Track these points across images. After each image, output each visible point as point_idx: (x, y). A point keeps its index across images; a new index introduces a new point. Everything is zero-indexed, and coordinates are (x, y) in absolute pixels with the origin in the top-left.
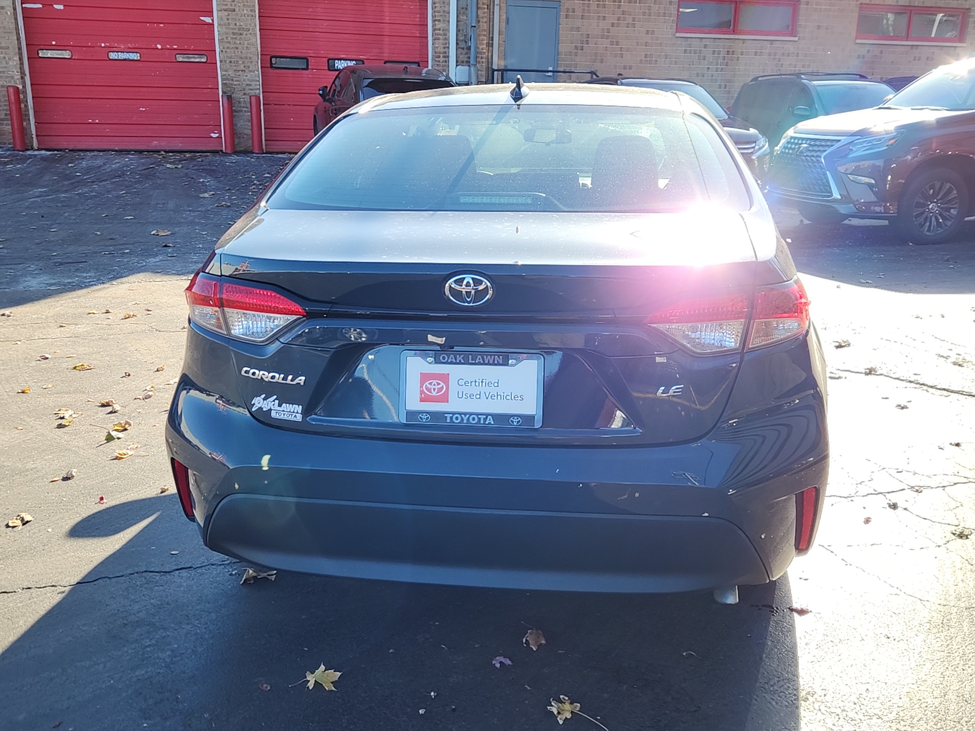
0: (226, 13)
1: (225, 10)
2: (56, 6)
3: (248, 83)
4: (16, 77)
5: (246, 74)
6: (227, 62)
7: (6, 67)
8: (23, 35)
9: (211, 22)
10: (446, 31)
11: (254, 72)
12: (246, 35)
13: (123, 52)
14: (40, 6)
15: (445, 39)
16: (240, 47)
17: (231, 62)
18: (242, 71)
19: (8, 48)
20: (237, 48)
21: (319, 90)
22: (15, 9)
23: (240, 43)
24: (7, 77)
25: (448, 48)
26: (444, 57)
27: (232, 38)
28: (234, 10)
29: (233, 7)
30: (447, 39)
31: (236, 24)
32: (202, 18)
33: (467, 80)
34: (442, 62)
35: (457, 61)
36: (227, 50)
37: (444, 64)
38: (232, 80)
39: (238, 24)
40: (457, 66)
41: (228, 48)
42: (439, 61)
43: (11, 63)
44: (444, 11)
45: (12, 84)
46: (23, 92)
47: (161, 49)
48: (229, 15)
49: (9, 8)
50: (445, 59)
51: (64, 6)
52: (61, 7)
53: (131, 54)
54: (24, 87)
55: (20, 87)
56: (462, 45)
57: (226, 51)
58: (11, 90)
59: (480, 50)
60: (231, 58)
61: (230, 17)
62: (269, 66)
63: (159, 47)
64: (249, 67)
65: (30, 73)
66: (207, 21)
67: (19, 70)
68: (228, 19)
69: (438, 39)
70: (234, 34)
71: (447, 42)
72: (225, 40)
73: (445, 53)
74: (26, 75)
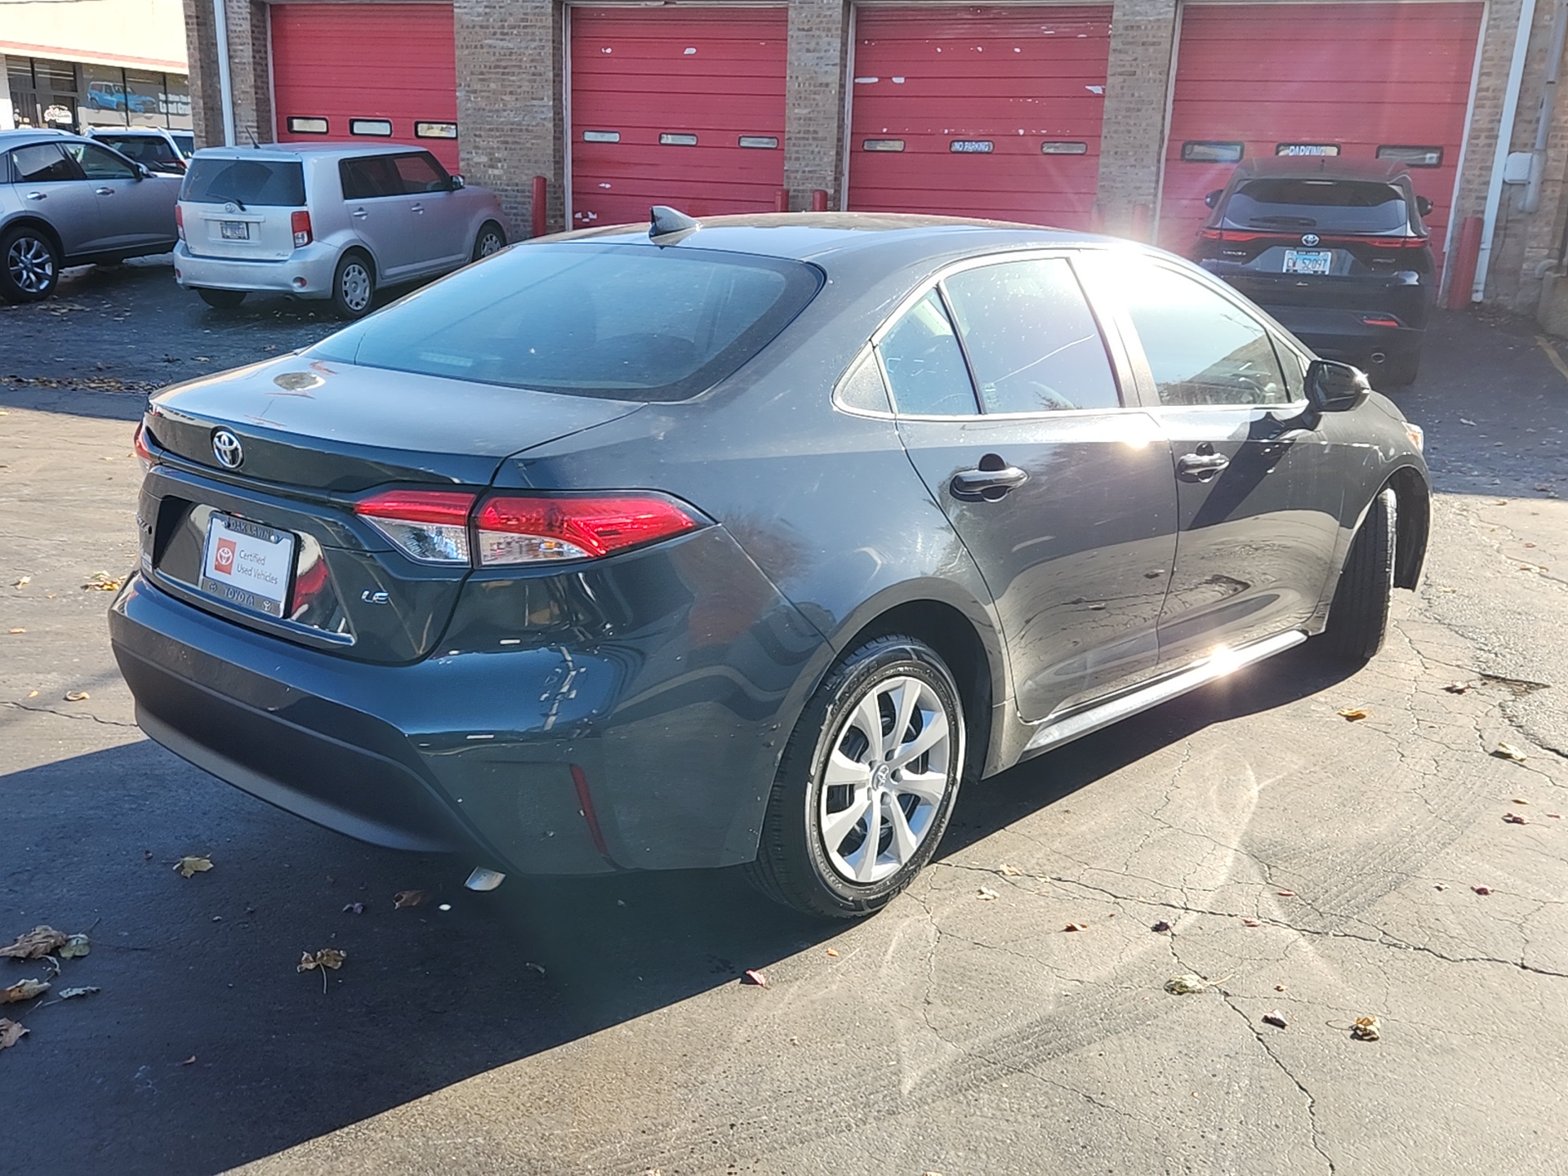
0: (1121, 78)
1: (1121, 74)
2: (895, 80)
3: (1138, 184)
4: (829, 178)
5: (1137, 171)
6: (1111, 153)
7: (819, 165)
8: (848, 121)
9: (1101, 92)
10: (1500, 92)
11: (1149, 167)
12: (1147, 110)
13: (971, 141)
14: (876, 80)
15: (1496, 106)
16: (1133, 129)
17: (1116, 153)
18: (1132, 166)
19: (825, 139)
20: (1129, 132)
21: (1207, 197)
22: (842, 86)
23: (1135, 124)
24: (818, 178)
25: (1499, 121)
26: (1488, 137)
27: (1124, 117)
28: (1134, 73)
29: (1133, 69)
30: (1498, 108)
31: (1133, 95)
32: (1089, 88)
33: (1525, 177)
34: (1483, 146)
35: (1512, 144)
36: (1113, 135)
37: (1486, 149)
38: (1114, 181)
39: (1136, 94)
40: (1510, 153)
41: (1116, 132)
42: (1477, 145)
43: (825, 160)
44: (1502, 57)
45: (822, 188)
46: (835, 198)
47: (1024, 135)
48: (1124, 82)
49: (834, 85)
50: (1488, 141)
51: (906, 78)
52: (901, 80)
53: (981, 144)
54: (838, 191)
55: (831, 191)
56: (1527, 116)
57: (1111, 137)
58: (818, 196)
59: (1561, 124)
60: (1117, 147)
61: (1125, 84)
62: (1179, 157)
63: (1021, 132)
64: (1142, 160)
65: (850, 172)
66: (1096, 92)
67: (833, 169)
68: (1122, 88)
69: (1483, 106)
70: (1128, 110)
71: (1499, 111)
72: (1113, 120)
73: (1492, 129)
74: (843, 175)
